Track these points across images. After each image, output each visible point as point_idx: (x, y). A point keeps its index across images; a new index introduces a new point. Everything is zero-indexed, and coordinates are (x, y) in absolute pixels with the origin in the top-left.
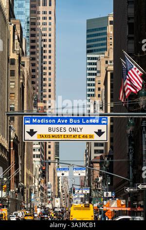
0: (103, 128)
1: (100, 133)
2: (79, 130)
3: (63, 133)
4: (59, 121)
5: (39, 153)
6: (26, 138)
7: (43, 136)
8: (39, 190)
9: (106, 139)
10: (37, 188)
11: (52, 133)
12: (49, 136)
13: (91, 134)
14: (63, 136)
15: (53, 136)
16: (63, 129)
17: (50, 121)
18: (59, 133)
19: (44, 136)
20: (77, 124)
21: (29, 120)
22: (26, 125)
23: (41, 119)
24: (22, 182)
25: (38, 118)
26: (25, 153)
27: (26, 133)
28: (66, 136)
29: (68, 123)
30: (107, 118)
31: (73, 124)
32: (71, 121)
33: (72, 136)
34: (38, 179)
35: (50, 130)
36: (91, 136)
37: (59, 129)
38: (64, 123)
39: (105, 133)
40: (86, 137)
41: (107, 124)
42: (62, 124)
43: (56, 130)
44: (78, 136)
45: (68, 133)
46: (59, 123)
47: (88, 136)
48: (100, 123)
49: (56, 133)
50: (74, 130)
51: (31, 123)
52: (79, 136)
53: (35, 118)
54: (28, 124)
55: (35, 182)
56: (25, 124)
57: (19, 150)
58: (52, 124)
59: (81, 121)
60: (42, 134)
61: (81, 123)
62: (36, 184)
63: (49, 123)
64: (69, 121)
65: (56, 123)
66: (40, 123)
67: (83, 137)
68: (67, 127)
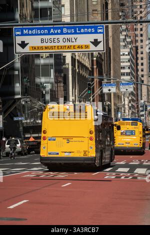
0: (100, 37)
1: (96, 43)
2: (74, 40)
3: (57, 44)
4: (52, 31)
5: (128, 71)
6: (17, 51)
7: (35, 48)
8: (130, 109)
9: (103, 50)
10: (126, 106)
11: (45, 44)
12: (42, 48)
13: (87, 44)
14: (56, 48)
15: (46, 48)
16: (56, 40)
17: (42, 31)
18: (53, 44)
19: (37, 48)
20: (71, 33)
21: (19, 31)
22: (16, 37)
23: (32, 29)
24: (108, 101)
25: (29, 29)
26: (112, 72)
27: (17, 45)
28: (60, 48)
29: (62, 33)
30: (103, 26)
31: (67, 33)
32: (65, 30)
33: (67, 47)
34: (128, 98)
35: (42, 41)
36: (87, 47)
37: (52, 40)
38: (57, 34)
39: (102, 43)
40: (82, 47)
41: (103, 33)
42: (55, 34)
43: (49, 41)
44: (72, 47)
45: (61, 44)
46: (52, 34)
47: (84, 47)
48: (96, 32)
49: (49, 44)
50: (69, 40)
51: (22, 34)
52: (74, 46)
53: (26, 29)
54: (18, 35)
55: (124, 101)
56: (16, 35)
57: (104, 68)
58: (44, 34)
59: (75, 31)
60: (34, 45)
61: (75, 33)
62: (127, 102)
63: (41, 34)
64: (62, 31)
65: (49, 34)
66: (32, 35)
67: (79, 47)
68: (61, 37)
